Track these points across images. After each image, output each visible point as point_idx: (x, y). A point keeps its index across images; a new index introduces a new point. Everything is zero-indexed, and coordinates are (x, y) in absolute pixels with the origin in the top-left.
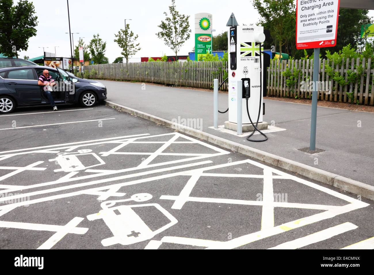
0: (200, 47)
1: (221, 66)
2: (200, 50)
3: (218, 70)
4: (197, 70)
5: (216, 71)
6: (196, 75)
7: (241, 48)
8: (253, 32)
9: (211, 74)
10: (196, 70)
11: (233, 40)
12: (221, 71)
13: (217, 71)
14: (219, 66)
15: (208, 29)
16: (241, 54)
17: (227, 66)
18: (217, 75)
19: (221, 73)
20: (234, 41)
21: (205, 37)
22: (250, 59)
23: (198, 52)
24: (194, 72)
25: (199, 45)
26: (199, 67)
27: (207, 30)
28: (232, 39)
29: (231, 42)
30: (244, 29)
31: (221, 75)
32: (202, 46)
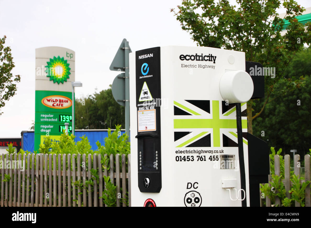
0: (47, 120)
1: (97, 166)
2: (46, 127)
3: (89, 176)
4: (35, 176)
5: (84, 178)
6: (33, 189)
7: (175, 121)
8: (213, 67)
9: (72, 187)
10: (33, 176)
11: (146, 93)
12: (97, 179)
13: (87, 178)
14: (92, 167)
15: (66, 81)
16: (176, 139)
17: (112, 166)
18: (87, 188)
19: (98, 185)
20: (149, 94)
21: (58, 98)
22: (208, 155)
23: (42, 130)
24: (28, 181)
25: (43, 116)
26: (39, 169)
27: (63, 83)
28: (145, 87)
29: (140, 100)
30: (185, 57)
31: (98, 190)
32: (51, 118)
